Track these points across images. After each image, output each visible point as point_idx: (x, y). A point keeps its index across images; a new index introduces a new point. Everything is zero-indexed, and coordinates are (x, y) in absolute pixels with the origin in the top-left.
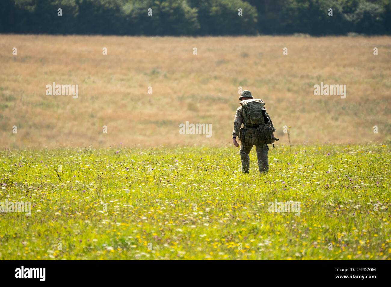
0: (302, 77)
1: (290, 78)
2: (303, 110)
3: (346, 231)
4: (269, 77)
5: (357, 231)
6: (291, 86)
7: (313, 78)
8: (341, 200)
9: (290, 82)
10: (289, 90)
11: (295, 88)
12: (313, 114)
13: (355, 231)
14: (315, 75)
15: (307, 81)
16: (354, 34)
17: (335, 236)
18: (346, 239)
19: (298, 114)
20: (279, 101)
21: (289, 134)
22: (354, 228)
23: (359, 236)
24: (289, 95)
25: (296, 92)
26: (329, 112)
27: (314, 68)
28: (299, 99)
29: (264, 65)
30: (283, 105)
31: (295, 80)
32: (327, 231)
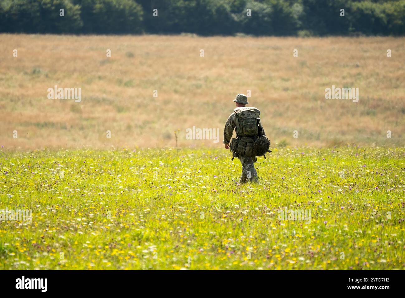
0: (189, 78)
1: (176, 79)
2: (190, 113)
3: (233, 237)
4: (156, 78)
5: (244, 237)
6: (178, 87)
7: (200, 80)
8: (228, 205)
9: (177, 83)
10: (176, 91)
11: (182, 90)
12: (201, 117)
13: (242, 237)
14: (202, 76)
15: (194, 82)
16: (242, 34)
17: (221, 242)
18: (232, 246)
19: (185, 116)
20: (166, 102)
21: (176, 138)
22: (241, 234)
23: (246, 242)
24: (176, 97)
25: (182, 94)
26: (216, 114)
27: (202, 69)
28: (186, 100)
29: (150, 66)
30: (171, 106)
31: (183, 81)
32: (214, 236)
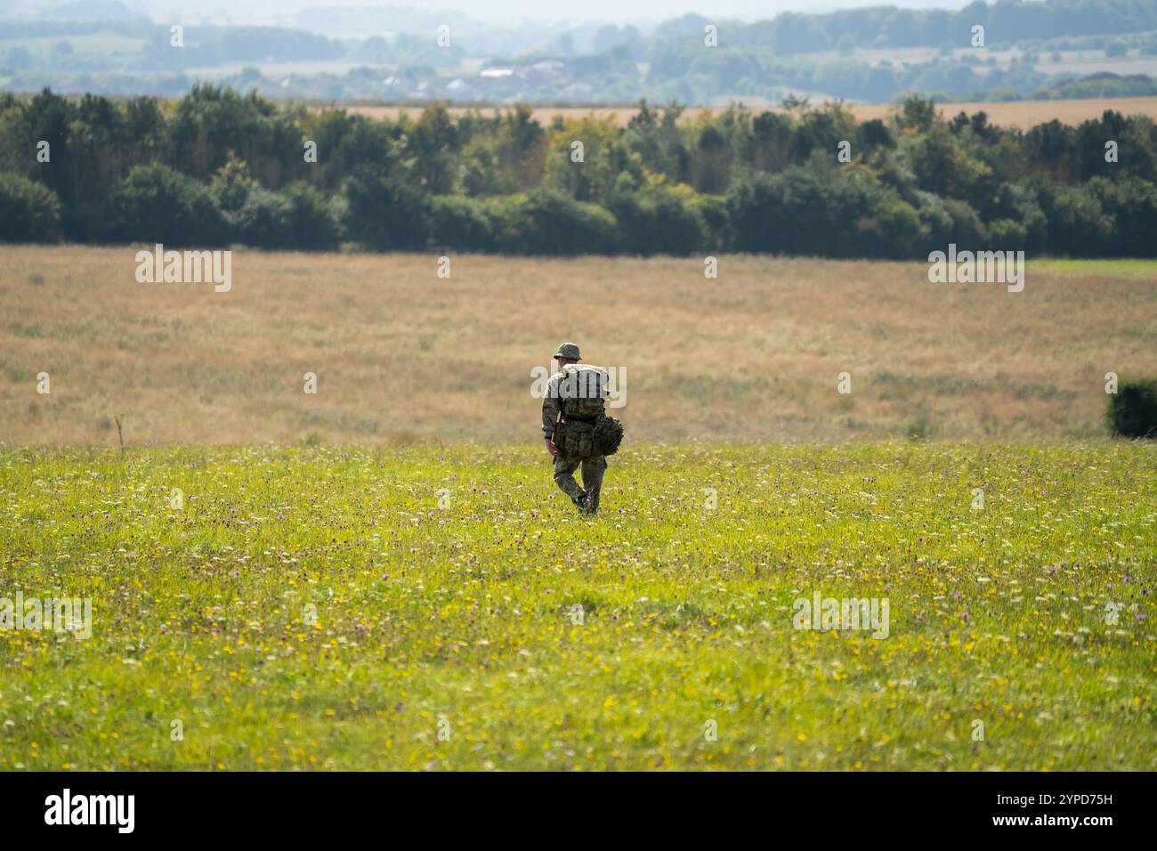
0: (145, 323)
1: (122, 324)
2: (147, 383)
3: (222, 603)
4: (84, 321)
5: (242, 603)
6: (125, 338)
7: (165, 325)
8: (214, 546)
9: (124, 331)
10: (121, 346)
11: (133, 343)
12: (167, 391)
13: (238, 602)
14: (169, 320)
15: (153, 330)
16: (240, 247)
17: (200, 613)
18: (220, 619)
19: (138, 390)
20: (103, 365)
21: (120, 427)
22: (237, 599)
23: (244, 612)
24: (121, 355)
25: (132, 350)
26: (195, 387)
27: (169, 307)
28: (140, 362)
29: (75, 300)
30: (111, 372)
31: (134, 329)
32: (186, 602)
